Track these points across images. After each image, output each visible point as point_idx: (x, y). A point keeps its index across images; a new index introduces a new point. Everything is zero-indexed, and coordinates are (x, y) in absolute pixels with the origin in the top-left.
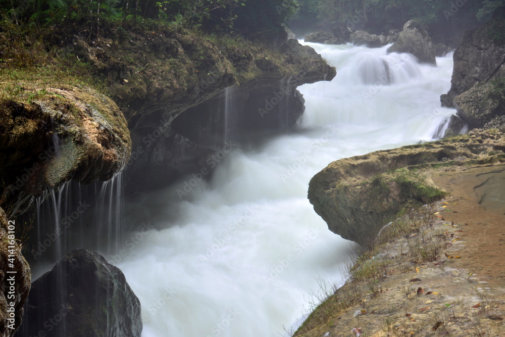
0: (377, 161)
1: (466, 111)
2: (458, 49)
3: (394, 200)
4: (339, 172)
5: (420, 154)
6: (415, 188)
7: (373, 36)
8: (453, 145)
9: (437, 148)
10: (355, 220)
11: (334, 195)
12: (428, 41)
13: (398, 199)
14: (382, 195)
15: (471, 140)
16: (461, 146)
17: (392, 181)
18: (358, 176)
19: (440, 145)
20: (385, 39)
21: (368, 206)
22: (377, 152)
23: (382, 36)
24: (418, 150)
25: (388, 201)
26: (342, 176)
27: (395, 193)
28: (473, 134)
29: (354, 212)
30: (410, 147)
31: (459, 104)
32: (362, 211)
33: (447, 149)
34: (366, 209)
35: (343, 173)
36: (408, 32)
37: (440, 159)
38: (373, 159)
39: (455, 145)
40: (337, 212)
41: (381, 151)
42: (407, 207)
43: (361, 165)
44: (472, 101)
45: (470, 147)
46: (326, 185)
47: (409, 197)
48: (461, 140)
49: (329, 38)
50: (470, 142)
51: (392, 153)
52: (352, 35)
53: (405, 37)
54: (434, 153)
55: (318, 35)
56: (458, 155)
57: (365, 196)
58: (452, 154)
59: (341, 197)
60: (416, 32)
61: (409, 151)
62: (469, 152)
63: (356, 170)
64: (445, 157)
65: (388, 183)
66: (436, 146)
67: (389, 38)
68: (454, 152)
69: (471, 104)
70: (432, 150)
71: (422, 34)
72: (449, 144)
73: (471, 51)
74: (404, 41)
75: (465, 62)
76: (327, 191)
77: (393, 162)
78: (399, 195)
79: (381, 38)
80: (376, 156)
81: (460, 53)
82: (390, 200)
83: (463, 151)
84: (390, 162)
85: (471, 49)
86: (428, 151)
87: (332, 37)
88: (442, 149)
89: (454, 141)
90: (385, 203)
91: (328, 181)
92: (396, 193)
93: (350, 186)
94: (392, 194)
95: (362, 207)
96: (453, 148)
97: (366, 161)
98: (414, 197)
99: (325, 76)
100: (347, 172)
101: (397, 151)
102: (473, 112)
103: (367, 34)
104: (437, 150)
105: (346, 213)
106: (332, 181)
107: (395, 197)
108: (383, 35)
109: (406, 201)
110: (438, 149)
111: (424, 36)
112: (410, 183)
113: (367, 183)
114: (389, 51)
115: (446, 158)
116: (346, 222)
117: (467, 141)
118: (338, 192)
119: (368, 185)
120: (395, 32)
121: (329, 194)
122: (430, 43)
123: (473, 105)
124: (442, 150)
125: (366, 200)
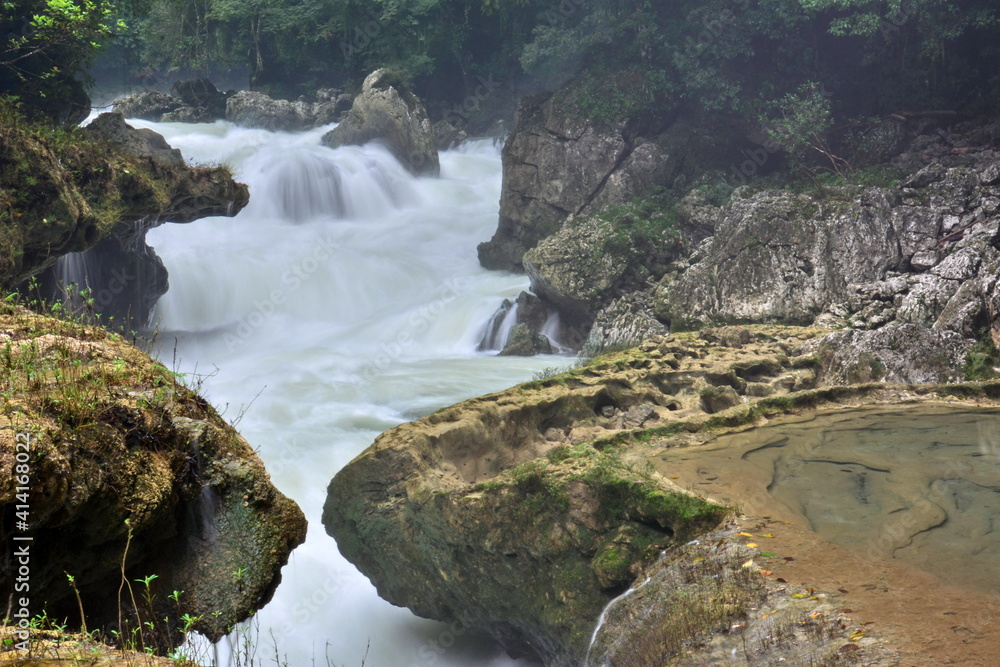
0: (477, 426)
1: (556, 283)
2: (512, 138)
3: (580, 525)
4: (411, 459)
5: (560, 402)
6: (642, 496)
7: (279, 103)
8: (621, 375)
9: (592, 385)
10: (462, 574)
11: (401, 516)
12: (421, 117)
13: (592, 524)
14: (547, 514)
15: (653, 362)
16: (639, 379)
17: (574, 481)
18: (444, 465)
19: (595, 379)
20: (309, 111)
21: (505, 540)
22: (472, 402)
23: (300, 103)
24: (553, 393)
25: (564, 528)
26: (418, 468)
27: (583, 510)
28: (653, 348)
29: (460, 555)
30: (532, 386)
31: (538, 266)
32: (487, 553)
33: (613, 388)
34: (499, 547)
35: (418, 460)
36: (373, 95)
37: (598, 411)
38: (468, 420)
39: (628, 376)
40: (408, 555)
41: (481, 400)
42: (620, 543)
43: (446, 436)
44: (568, 261)
45: (656, 379)
46: (379, 491)
47: (620, 518)
48: (634, 364)
49: (172, 108)
50: (655, 368)
51: (505, 404)
52: (230, 101)
53: (368, 108)
54: (588, 399)
55: (147, 101)
56: (637, 399)
57: (498, 517)
58: (625, 398)
59: (428, 519)
60: (394, 96)
61: (536, 397)
62: (657, 392)
63: (439, 450)
64: (608, 405)
65: (563, 487)
66: (587, 380)
67: (316, 108)
68: (627, 392)
69: (567, 266)
70: (584, 392)
71: (407, 101)
72: (611, 375)
73: (543, 144)
74: (365, 116)
75: (529, 169)
76: (383, 505)
77: (508, 423)
78: (596, 515)
79: (300, 107)
80: (473, 413)
81: (517, 148)
82: (571, 526)
83: (645, 390)
84: (503, 423)
85: (541, 140)
86: (574, 392)
87: (179, 106)
88: (603, 386)
89: (620, 366)
90: (556, 532)
91: (383, 480)
92: (587, 508)
93: (454, 493)
94: (574, 513)
95: (488, 544)
96: (624, 384)
97: (456, 425)
98: (635, 518)
99: (230, 204)
100: (425, 457)
101: (513, 398)
102: (572, 285)
103: (265, 98)
104: (594, 391)
105: (440, 558)
106: (394, 481)
107: (583, 520)
108: (303, 100)
109: (614, 527)
110: (592, 388)
111: (411, 106)
112: (624, 484)
113: (502, 486)
114: (330, 141)
115: (611, 408)
116: (434, 576)
117: (645, 364)
118: (417, 508)
119: (505, 492)
120: (331, 94)
121: (387, 513)
122: (425, 123)
123: (570, 270)
124: (604, 390)
125: (500, 525)
